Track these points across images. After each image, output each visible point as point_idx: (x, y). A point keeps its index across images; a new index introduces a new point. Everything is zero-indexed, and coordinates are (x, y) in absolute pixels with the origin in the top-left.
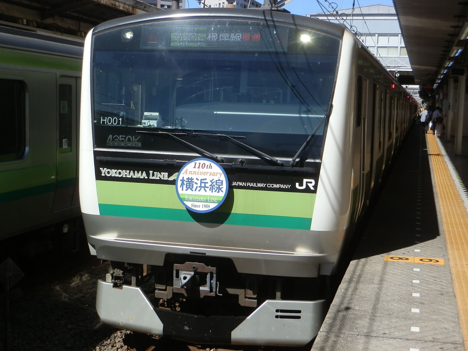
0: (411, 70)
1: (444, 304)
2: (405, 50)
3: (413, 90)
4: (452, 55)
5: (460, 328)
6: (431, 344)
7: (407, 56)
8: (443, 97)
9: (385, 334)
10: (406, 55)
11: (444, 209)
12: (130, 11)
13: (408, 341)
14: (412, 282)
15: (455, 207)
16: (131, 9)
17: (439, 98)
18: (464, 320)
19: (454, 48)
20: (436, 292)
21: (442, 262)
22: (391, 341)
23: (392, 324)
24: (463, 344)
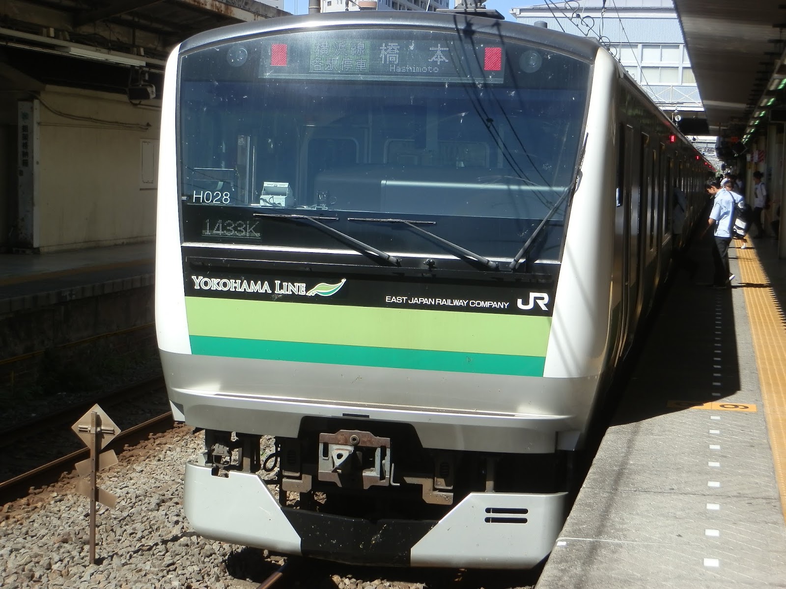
0: (702, 109)
1: (755, 457)
2: (691, 74)
3: (705, 145)
4: (772, 88)
5: (776, 482)
6: (735, 499)
7: (695, 84)
8: (759, 158)
9: (673, 489)
10: (692, 82)
11: (759, 339)
12: (222, 11)
13: (704, 497)
14: (708, 433)
15: (776, 336)
16: (223, 7)
17: (752, 160)
18: (781, 474)
19: (775, 76)
20: (744, 444)
21: (753, 408)
22: (681, 497)
23: (681, 480)
24: (779, 499)
